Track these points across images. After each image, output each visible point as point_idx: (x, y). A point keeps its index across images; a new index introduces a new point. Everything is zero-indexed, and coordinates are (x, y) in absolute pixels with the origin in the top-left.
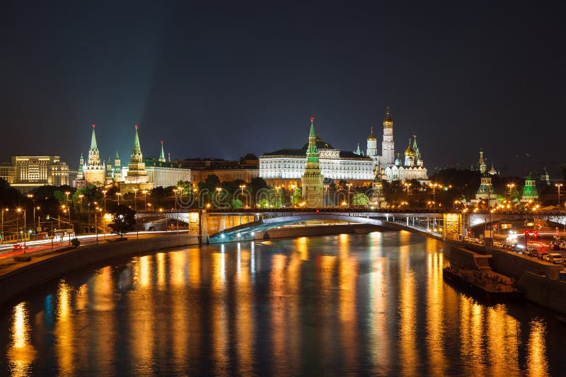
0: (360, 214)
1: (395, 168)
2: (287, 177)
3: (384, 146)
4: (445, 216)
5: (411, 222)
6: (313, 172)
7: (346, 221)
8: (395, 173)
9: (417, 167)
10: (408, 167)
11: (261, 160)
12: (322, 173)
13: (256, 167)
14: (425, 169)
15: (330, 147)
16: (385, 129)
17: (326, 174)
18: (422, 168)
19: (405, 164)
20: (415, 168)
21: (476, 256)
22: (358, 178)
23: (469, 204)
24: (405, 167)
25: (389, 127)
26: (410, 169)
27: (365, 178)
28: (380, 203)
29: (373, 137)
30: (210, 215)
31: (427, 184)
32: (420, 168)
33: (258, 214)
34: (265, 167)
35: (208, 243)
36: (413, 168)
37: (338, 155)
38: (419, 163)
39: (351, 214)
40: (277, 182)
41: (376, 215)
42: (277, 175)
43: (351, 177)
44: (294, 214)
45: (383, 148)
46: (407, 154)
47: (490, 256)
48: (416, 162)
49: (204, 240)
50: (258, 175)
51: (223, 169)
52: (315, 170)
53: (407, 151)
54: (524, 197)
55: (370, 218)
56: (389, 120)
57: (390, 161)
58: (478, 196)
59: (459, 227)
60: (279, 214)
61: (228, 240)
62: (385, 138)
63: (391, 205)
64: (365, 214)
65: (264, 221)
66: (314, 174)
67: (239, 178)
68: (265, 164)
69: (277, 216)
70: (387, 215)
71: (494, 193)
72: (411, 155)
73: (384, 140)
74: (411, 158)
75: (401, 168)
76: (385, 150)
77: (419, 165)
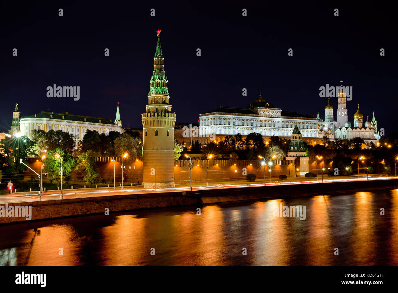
3: (339, 113)
8: (344, 133)
9: (365, 128)
10: (356, 128)
14: (373, 130)
19: (355, 126)
20: (363, 129)
24: (352, 127)
26: (358, 129)
27: (309, 136)
29: (330, 106)
31: (374, 143)
32: (368, 129)
34: (203, 124)
36: (361, 129)
37: (279, 114)
46: (355, 117)
48: (364, 124)
53: (356, 114)
62: (339, 106)
72: (360, 118)
73: (339, 108)
74: (359, 120)
75: (350, 129)
76: (339, 116)
77: (367, 126)
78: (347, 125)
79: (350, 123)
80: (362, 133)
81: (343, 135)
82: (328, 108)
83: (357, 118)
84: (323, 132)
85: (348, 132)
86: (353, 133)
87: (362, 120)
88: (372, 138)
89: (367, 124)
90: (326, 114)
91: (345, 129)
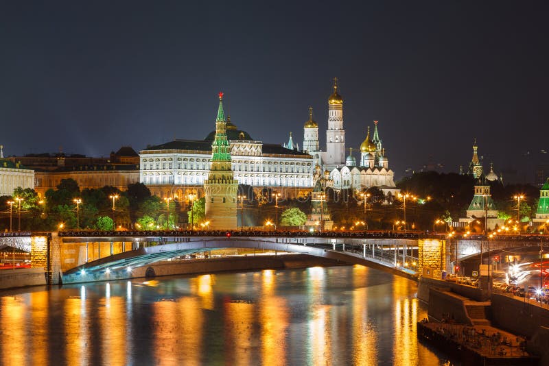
0: (293, 240)
1: (345, 169)
2: (183, 182)
3: (330, 136)
4: (420, 242)
5: (369, 252)
6: (221, 176)
7: (272, 250)
8: (346, 178)
9: (380, 169)
10: (366, 169)
11: (142, 157)
12: (236, 178)
13: (135, 167)
14: (390, 171)
15: (248, 138)
16: (330, 112)
17: (242, 179)
18: (387, 170)
19: (362, 165)
20: (376, 171)
21: (467, 303)
22: (290, 185)
23: (456, 224)
24: (361, 169)
25: (337, 108)
26: (369, 171)
27: (301, 185)
28: (323, 222)
29: (313, 122)
30: (64, 241)
31: (393, 194)
32: (383, 170)
33: (137, 239)
34: (148, 167)
35: (60, 284)
36: (373, 170)
37: (260, 150)
38: (382, 162)
39: (280, 240)
40: (166, 191)
41: (318, 241)
42: (167, 180)
43: (278, 184)
44: (192, 239)
45: (328, 140)
46: (363, 148)
47: (488, 303)
48: (377, 161)
49: (55, 279)
50: (139, 179)
51: (84, 169)
52: (224, 173)
53: (364, 144)
54: (538, 215)
55: (308, 245)
56: (338, 98)
57: (339, 158)
58: (470, 213)
59: (442, 259)
60: (170, 239)
61: (91, 278)
62: (331, 124)
63: (340, 226)
64: (300, 240)
65: (146, 249)
66: (224, 178)
67: (109, 185)
68: (148, 164)
69: (166, 242)
70: (334, 241)
71: (493, 209)
72: (370, 150)
73: (329, 128)
74: (370, 155)
75: (355, 170)
76: (331, 142)
77: (382, 165)
78: (349, 162)
79: (354, 159)
80: (375, 177)
81: (343, 180)
82: (309, 126)
83: (367, 151)
85: (353, 175)
86: (360, 177)
88: (389, 186)
90: (306, 138)
91: (348, 169)
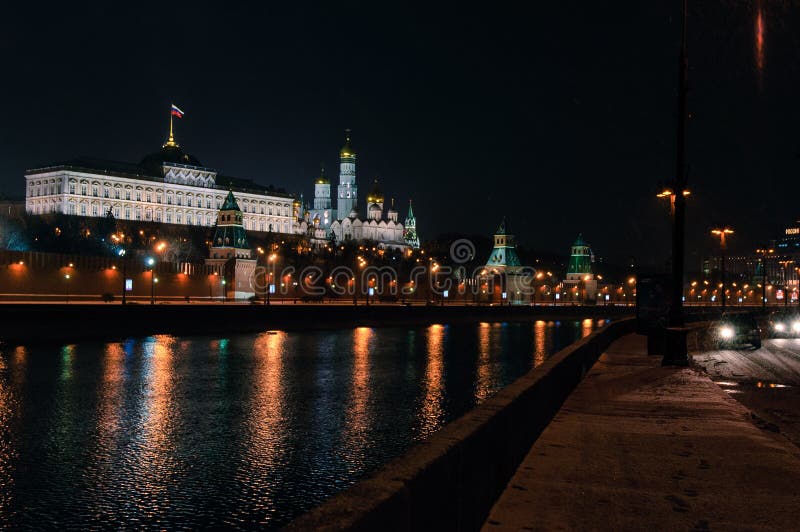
3: (340, 192)
8: (348, 231)
9: (387, 221)
11: (29, 178)
14: (400, 225)
16: (342, 165)
18: (396, 223)
19: (366, 216)
20: (383, 223)
24: (364, 221)
25: (349, 160)
26: (373, 223)
27: (274, 230)
32: (391, 223)
34: (35, 193)
36: (378, 223)
37: (213, 181)
45: (339, 196)
46: (369, 199)
48: (385, 213)
53: (371, 194)
56: (351, 150)
62: (343, 179)
68: (35, 187)
72: (378, 201)
73: (341, 183)
74: (376, 206)
75: (357, 221)
76: (342, 198)
77: (391, 218)
78: (353, 214)
80: (380, 230)
81: (345, 233)
82: (320, 182)
83: (373, 201)
84: (304, 224)
85: (354, 227)
86: (363, 230)
87: (381, 205)
88: (398, 241)
89: (391, 214)
90: (317, 195)
91: (349, 221)
